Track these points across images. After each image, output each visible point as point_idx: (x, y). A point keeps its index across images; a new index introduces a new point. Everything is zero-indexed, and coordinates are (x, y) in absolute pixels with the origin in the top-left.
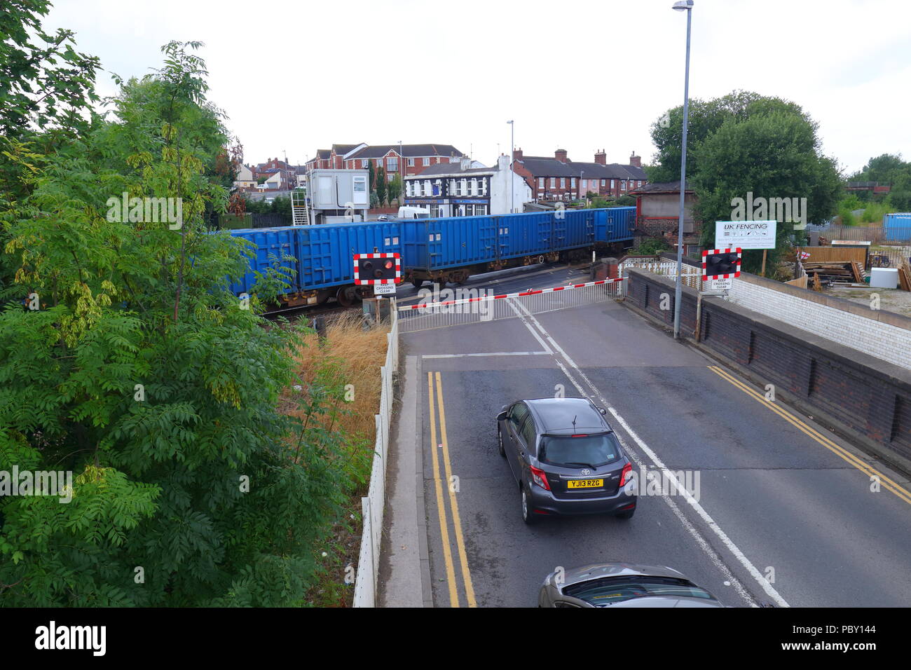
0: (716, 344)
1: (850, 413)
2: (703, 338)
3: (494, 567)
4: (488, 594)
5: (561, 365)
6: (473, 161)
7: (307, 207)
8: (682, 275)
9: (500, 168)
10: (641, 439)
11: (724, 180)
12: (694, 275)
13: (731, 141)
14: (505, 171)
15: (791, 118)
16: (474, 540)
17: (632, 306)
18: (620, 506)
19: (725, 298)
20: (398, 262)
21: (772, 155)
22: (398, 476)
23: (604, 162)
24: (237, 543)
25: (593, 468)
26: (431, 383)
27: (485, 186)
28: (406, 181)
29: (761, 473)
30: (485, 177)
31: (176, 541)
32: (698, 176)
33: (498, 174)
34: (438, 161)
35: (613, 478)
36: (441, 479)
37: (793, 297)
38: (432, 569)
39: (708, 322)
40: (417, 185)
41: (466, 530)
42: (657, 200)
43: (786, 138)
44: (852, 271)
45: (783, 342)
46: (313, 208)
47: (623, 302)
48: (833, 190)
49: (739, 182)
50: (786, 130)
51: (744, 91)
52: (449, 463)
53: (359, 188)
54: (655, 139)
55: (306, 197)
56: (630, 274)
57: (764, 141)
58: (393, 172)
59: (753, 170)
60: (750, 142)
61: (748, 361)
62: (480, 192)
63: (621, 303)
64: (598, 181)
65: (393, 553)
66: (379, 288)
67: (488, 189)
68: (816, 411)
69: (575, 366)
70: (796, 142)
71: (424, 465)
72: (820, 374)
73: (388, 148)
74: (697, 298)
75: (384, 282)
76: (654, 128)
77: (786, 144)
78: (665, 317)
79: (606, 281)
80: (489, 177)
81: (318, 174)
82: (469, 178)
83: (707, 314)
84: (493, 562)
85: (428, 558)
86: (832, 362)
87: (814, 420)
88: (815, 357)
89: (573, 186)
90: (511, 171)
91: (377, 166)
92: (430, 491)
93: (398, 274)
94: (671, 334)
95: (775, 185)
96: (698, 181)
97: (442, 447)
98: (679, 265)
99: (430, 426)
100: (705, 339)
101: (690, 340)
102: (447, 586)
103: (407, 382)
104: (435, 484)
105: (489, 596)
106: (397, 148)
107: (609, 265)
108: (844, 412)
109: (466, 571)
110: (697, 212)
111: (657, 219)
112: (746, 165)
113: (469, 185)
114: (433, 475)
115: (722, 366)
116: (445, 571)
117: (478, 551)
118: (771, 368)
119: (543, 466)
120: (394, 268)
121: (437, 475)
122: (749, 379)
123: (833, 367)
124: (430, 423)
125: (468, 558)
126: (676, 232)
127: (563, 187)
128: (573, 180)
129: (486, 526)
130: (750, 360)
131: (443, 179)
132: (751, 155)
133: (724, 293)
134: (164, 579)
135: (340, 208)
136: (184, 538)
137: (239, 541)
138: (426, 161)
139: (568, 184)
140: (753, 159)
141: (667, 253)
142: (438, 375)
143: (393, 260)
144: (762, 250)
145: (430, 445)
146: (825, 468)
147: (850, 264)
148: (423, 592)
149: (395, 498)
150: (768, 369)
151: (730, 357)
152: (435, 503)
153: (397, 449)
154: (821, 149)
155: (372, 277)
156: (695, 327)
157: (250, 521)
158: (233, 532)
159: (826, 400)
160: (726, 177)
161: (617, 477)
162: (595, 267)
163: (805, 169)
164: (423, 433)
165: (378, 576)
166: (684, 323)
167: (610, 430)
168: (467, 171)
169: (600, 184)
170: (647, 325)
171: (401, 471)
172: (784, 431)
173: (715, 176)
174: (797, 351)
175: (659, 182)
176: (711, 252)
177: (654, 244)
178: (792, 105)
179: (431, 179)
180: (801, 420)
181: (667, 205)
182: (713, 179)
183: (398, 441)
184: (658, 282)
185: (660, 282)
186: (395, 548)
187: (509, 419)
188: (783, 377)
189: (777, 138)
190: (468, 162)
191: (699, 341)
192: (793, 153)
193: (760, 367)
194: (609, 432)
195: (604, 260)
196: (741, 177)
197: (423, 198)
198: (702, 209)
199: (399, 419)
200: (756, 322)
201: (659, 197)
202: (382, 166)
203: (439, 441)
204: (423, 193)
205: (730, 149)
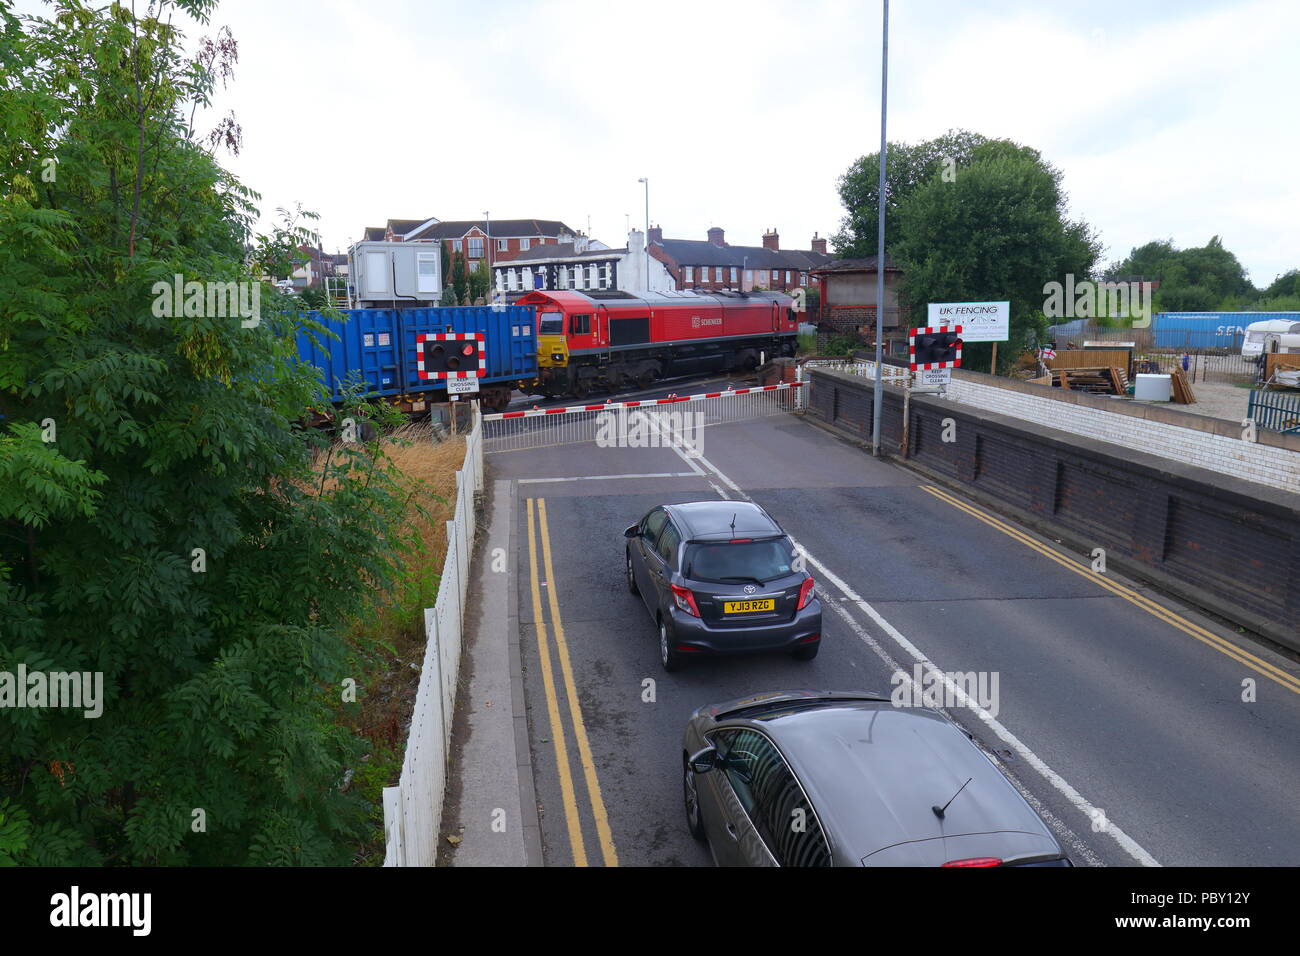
0: (931, 459)
1: (1109, 530)
2: (913, 452)
3: (620, 723)
4: (612, 754)
5: (717, 487)
6: (593, 241)
7: (350, 300)
8: (883, 378)
9: (630, 250)
10: (828, 568)
11: (938, 248)
12: (899, 378)
13: (947, 194)
14: (638, 253)
15: (1025, 165)
16: (593, 692)
17: (814, 420)
18: (798, 636)
19: (942, 396)
20: (481, 346)
21: (1003, 214)
22: (482, 620)
23: (776, 246)
24: (230, 623)
25: (760, 584)
26: (530, 511)
27: (608, 274)
28: (495, 269)
29: (993, 603)
30: (609, 261)
31: (133, 586)
32: (903, 243)
33: (627, 258)
34: (542, 242)
35: (789, 597)
36: (545, 623)
37: (1032, 396)
38: (530, 729)
39: (919, 428)
40: (512, 275)
41: (581, 681)
42: (848, 282)
43: (1021, 191)
44: (1111, 379)
45: (1019, 444)
46: (358, 299)
47: (805, 417)
48: (1084, 263)
49: (959, 251)
50: (1021, 179)
51: (964, 131)
52: (557, 604)
53: (426, 267)
54: (845, 197)
55: (348, 285)
56: (812, 375)
57: (992, 195)
58: (478, 259)
59: (977, 235)
60: (972, 196)
61: (973, 476)
62: (603, 283)
63: (800, 418)
64: (768, 272)
65: (474, 710)
66: (455, 384)
67: (614, 278)
68: (1065, 532)
69: (735, 487)
70: (1034, 197)
71: (520, 608)
72: (1071, 482)
73: (469, 225)
74: (903, 398)
75: (462, 376)
76: (842, 182)
77: (1021, 199)
78: (861, 430)
79: (780, 386)
80: (614, 262)
81: (366, 249)
82: (586, 264)
83: (918, 417)
84: (618, 718)
85: (525, 715)
86: (1085, 462)
87: (1062, 544)
88: (1062, 458)
89: (734, 279)
90: (646, 254)
91: (454, 251)
92: (528, 638)
93: (482, 364)
94: (869, 450)
95: (1008, 256)
96: (902, 251)
97: (546, 586)
98: (879, 367)
99: (529, 561)
100: (916, 452)
101: (896, 457)
102: (553, 748)
103: (496, 511)
104: (535, 629)
105: (613, 756)
106: (482, 225)
107: (783, 368)
108: (1100, 530)
109: (580, 730)
110: (903, 294)
111: (849, 308)
112: (968, 227)
113: (587, 274)
114: (533, 617)
115: (939, 486)
116: (550, 729)
117: (597, 705)
118: (1004, 482)
119: (689, 583)
120: (476, 355)
121: (538, 618)
122: (975, 499)
123: (1085, 469)
124: (529, 558)
125: (583, 713)
126: (873, 326)
127: (719, 280)
128: (733, 271)
129: (610, 676)
130: (977, 474)
131: (549, 266)
132: (974, 214)
133: (940, 390)
134: (116, 664)
135: (397, 299)
136: (144, 583)
137: (234, 621)
138: (525, 244)
139: (727, 276)
140: (976, 220)
141: (864, 351)
142: (541, 503)
143: (474, 344)
144: (991, 343)
145: (529, 584)
146: (1077, 597)
147: (1108, 370)
148: (518, 755)
149: (478, 646)
150: (1002, 485)
151: (950, 475)
152: (536, 651)
153: (480, 588)
154: (1067, 207)
155: (444, 368)
156: (902, 438)
157: (250, 589)
158: (225, 607)
159: (1078, 516)
160: (940, 245)
161: (794, 596)
162: (764, 372)
163: (1046, 233)
164: (519, 571)
165: (451, 737)
166: (887, 436)
167: (780, 533)
168: (584, 254)
169: (771, 276)
170: (836, 441)
171: (486, 615)
172: (1023, 556)
173: (925, 244)
174: (1039, 453)
175: (849, 258)
176: (921, 331)
177: (844, 342)
178: (1027, 150)
179: (530, 266)
180: (1044, 544)
181: (861, 289)
182: (924, 247)
183: (482, 579)
184: (850, 382)
185: (853, 381)
186: (477, 704)
187: (641, 535)
188: (1021, 493)
189: (1009, 190)
190: (584, 242)
191: (908, 457)
192: (1030, 212)
193: (990, 484)
194: (782, 537)
195: (775, 360)
196: (961, 244)
197: (521, 294)
198: (908, 290)
199: (483, 554)
200: (983, 420)
201: (852, 277)
202: (461, 250)
203: (542, 577)
204: (520, 286)
205: (946, 205)
